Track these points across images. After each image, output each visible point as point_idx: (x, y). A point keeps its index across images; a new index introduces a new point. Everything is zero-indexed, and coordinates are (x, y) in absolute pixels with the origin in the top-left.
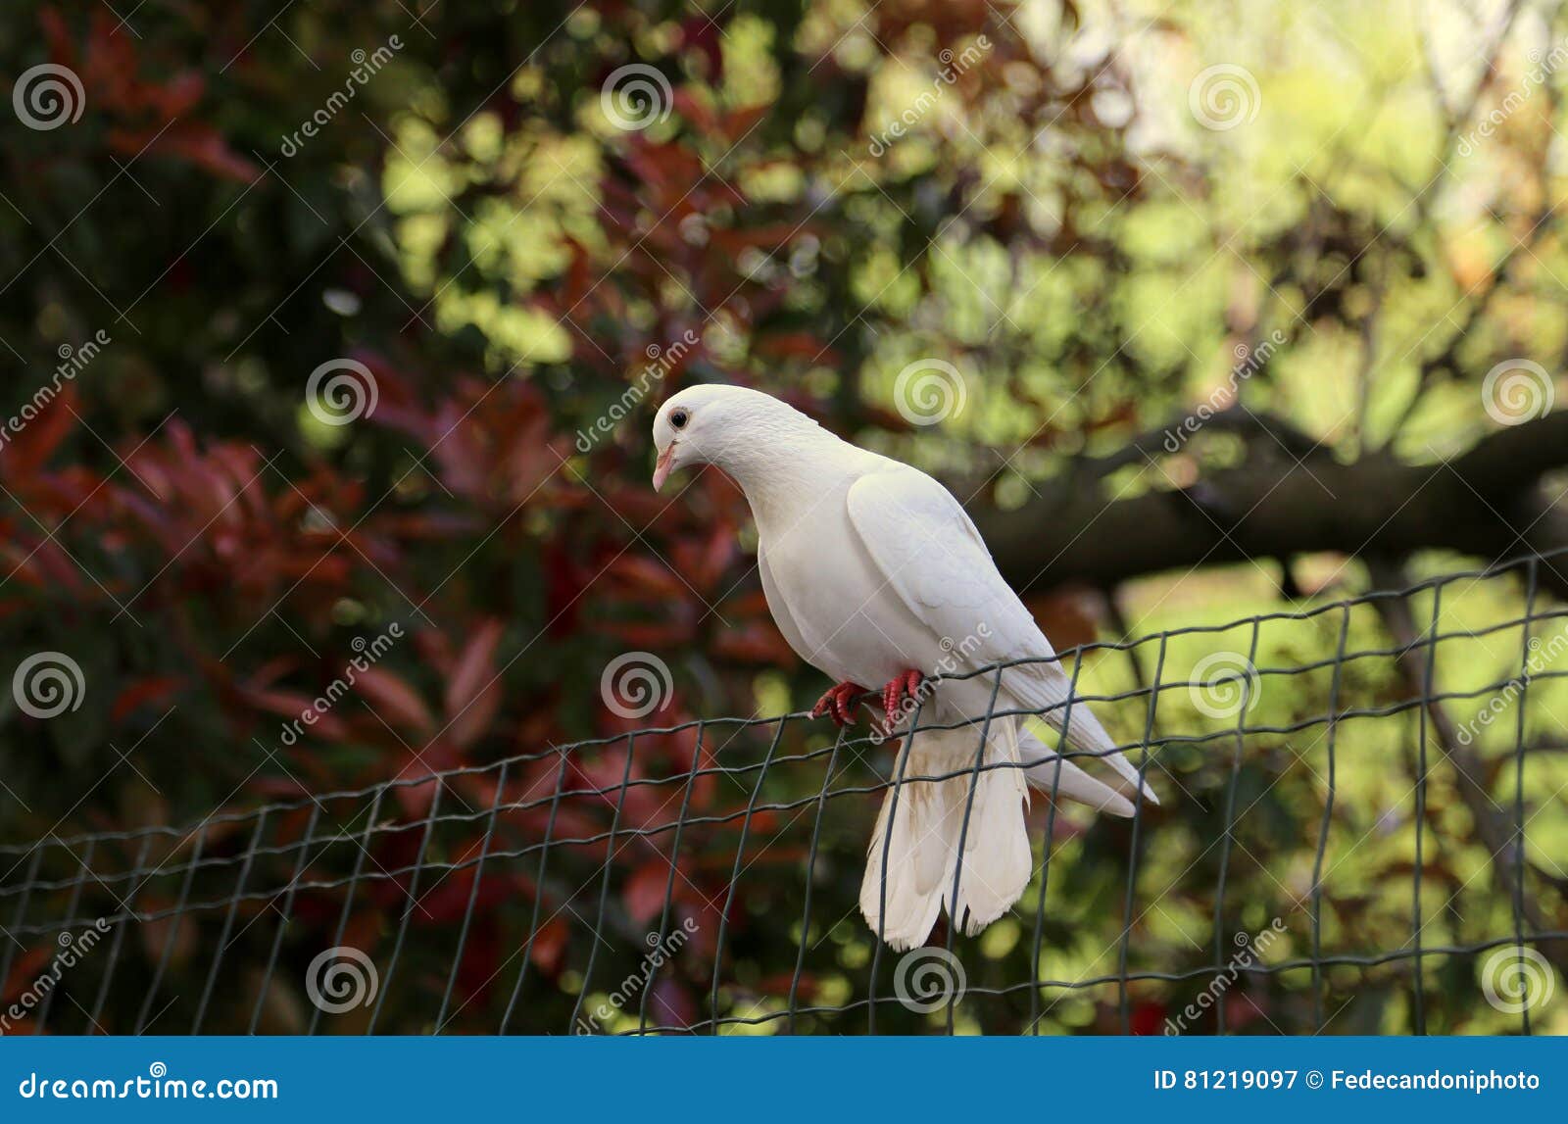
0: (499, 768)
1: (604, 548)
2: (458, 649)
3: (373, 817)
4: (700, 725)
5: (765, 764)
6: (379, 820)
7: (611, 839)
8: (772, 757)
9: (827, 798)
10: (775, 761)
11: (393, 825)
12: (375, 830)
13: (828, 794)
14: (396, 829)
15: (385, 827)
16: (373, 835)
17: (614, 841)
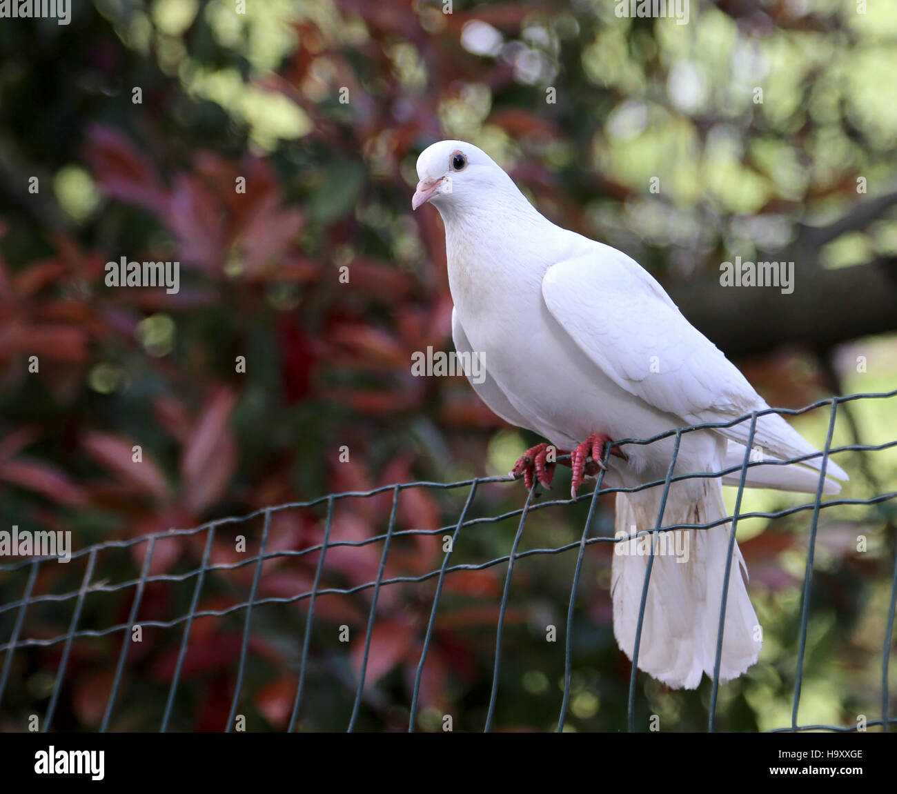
0: (206, 530)
1: (336, 317)
2: (194, 414)
3: (88, 577)
4: (396, 489)
5: (458, 526)
6: (95, 579)
7: (312, 599)
8: (464, 520)
9: (515, 558)
10: (467, 523)
11: (108, 585)
12: (90, 590)
13: (517, 555)
14: (110, 589)
15: (99, 587)
16: (88, 594)
17: (315, 599)
